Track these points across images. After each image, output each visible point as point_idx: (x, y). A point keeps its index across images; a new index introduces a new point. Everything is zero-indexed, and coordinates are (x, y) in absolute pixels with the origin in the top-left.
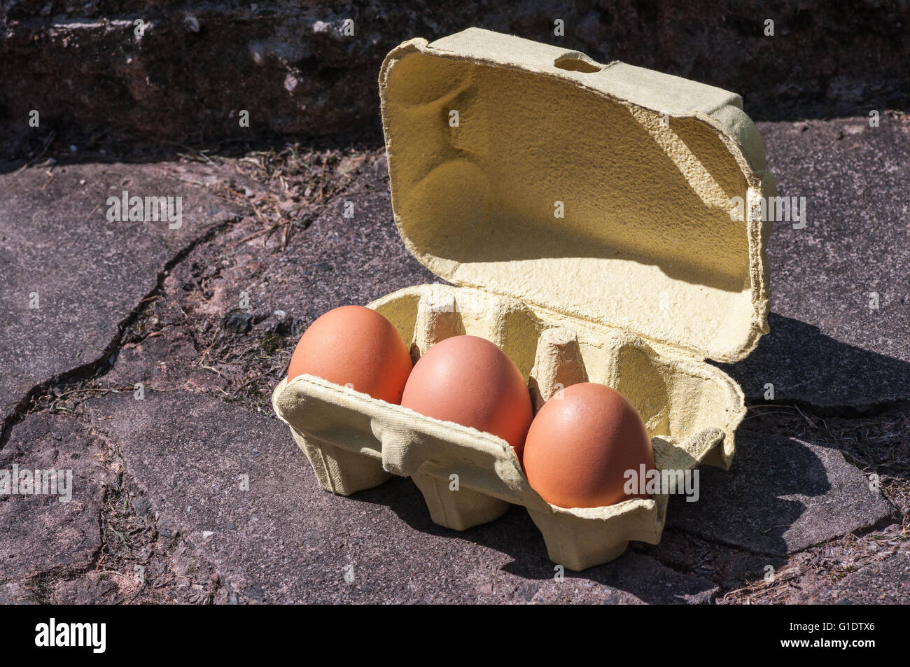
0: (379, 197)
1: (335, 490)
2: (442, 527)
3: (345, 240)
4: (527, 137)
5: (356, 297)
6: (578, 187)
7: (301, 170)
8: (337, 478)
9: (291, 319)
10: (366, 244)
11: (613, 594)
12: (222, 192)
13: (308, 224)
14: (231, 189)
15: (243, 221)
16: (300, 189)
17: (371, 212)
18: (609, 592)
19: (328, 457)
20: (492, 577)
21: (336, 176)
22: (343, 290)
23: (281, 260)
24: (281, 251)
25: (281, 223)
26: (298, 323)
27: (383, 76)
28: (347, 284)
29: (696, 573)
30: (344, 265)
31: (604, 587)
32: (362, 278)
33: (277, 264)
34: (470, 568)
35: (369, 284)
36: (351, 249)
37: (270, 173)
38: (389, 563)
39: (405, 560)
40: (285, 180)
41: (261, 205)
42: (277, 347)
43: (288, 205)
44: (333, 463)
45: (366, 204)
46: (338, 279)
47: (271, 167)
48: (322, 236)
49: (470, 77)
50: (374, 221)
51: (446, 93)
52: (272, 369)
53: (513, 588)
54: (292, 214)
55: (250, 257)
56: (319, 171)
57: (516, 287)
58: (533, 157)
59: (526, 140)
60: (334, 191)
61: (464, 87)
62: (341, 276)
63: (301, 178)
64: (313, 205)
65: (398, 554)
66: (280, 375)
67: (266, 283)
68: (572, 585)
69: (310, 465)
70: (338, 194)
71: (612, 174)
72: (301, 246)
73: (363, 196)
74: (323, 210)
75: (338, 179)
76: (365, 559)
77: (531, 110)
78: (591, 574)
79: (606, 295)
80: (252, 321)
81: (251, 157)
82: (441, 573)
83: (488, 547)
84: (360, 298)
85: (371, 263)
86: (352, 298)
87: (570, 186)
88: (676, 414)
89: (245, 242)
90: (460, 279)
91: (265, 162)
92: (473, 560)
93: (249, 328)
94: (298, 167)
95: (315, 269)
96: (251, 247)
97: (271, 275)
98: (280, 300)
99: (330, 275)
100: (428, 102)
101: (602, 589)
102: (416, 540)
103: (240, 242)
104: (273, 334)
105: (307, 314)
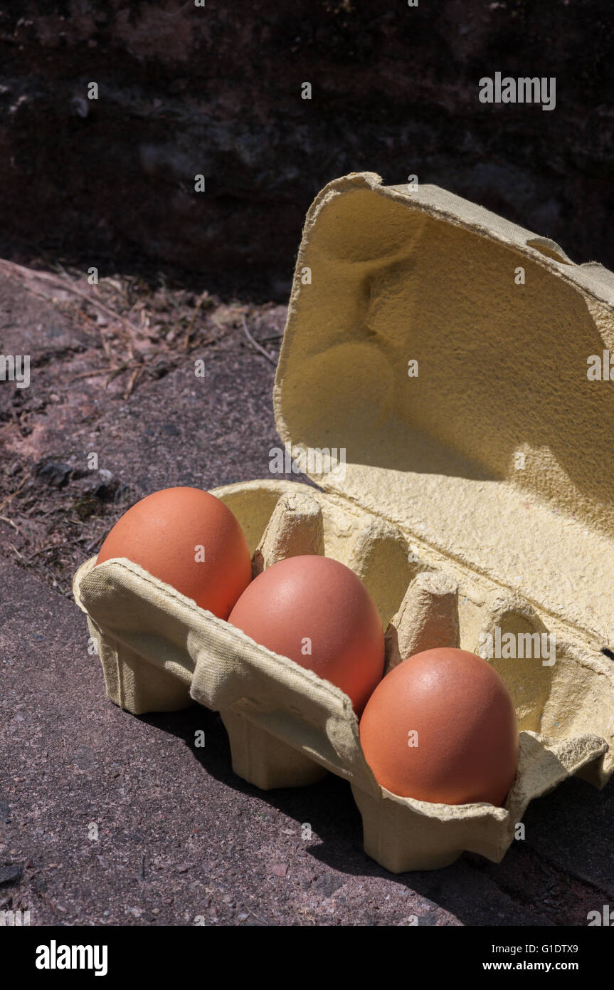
0: (253, 361)
1: (123, 704)
2: (243, 780)
3: (202, 403)
4: (458, 335)
5: (200, 475)
6: (502, 410)
7: (169, 308)
8: (130, 691)
9: (117, 483)
10: (227, 413)
11: (431, 910)
12: (70, 312)
13: (162, 373)
14: (81, 312)
15: (86, 353)
16: (162, 330)
17: (240, 376)
18: (428, 908)
19: (125, 665)
20: (290, 856)
21: (209, 324)
22: (186, 463)
23: (122, 409)
24: (123, 399)
25: (131, 365)
26: (125, 490)
27: (314, 209)
28: (193, 456)
29: (537, 907)
30: (194, 433)
31: (423, 899)
32: (212, 453)
33: (115, 414)
34: (266, 838)
35: (219, 462)
36: (207, 415)
37: (131, 302)
38: (169, 810)
39: (189, 810)
40: (146, 316)
41: (112, 339)
42: (93, 512)
43: (144, 346)
44: (129, 673)
45: (236, 366)
46: (184, 448)
47: (135, 296)
48: (175, 393)
49: (411, 246)
50: (241, 388)
51: (377, 257)
52: (81, 538)
53: (312, 876)
54: (146, 358)
55: (85, 398)
56: (190, 314)
57: (396, 509)
58: (459, 362)
59: (457, 339)
60: (202, 342)
61: (400, 255)
62: (188, 446)
63: (165, 317)
64: (173, 352)
65: (182, 802)
66: (89, 547)
67: (98, 433)
68: (384, 889)
69: (100, 667)
70: (206, 346)
71: (548, 403)
72: (149, 398)
73: (234, 356)
74: (184, 361)
75: (209, 329)
76: (142, 799)
77: (473, 303)
78: (410, 880)
79: (501, 545)
80: (71, 475)
81: (114, 279)
82: (230, 837)
83: (293, 817)
84: (205, 477)
85: (227, 438)
86: (196, 475)
87: (493, 407)
88: (553, 706)
89: (83, 378)
90: (331, 484)
91: (128, 288)
92: (271, 829)
93: (65, 483)
94: (165, 304)
95: (159, 429)
96: (90, 386)
97: (106, 425)
98: (110, 458)
99: (175, 441)
100: (355, 261)
101: (420, 903)
102: (208, 789)
103: (77, 377)
104: (92, 496)
105: (138, 482)
